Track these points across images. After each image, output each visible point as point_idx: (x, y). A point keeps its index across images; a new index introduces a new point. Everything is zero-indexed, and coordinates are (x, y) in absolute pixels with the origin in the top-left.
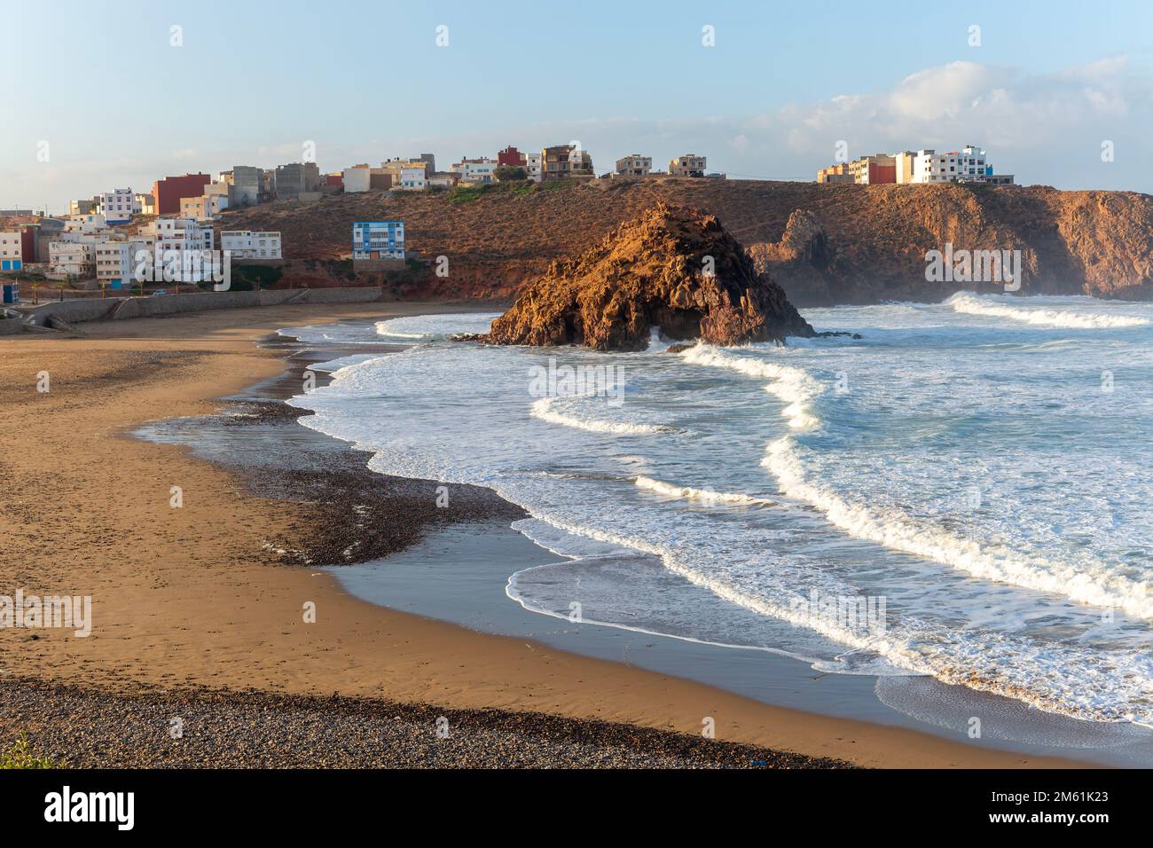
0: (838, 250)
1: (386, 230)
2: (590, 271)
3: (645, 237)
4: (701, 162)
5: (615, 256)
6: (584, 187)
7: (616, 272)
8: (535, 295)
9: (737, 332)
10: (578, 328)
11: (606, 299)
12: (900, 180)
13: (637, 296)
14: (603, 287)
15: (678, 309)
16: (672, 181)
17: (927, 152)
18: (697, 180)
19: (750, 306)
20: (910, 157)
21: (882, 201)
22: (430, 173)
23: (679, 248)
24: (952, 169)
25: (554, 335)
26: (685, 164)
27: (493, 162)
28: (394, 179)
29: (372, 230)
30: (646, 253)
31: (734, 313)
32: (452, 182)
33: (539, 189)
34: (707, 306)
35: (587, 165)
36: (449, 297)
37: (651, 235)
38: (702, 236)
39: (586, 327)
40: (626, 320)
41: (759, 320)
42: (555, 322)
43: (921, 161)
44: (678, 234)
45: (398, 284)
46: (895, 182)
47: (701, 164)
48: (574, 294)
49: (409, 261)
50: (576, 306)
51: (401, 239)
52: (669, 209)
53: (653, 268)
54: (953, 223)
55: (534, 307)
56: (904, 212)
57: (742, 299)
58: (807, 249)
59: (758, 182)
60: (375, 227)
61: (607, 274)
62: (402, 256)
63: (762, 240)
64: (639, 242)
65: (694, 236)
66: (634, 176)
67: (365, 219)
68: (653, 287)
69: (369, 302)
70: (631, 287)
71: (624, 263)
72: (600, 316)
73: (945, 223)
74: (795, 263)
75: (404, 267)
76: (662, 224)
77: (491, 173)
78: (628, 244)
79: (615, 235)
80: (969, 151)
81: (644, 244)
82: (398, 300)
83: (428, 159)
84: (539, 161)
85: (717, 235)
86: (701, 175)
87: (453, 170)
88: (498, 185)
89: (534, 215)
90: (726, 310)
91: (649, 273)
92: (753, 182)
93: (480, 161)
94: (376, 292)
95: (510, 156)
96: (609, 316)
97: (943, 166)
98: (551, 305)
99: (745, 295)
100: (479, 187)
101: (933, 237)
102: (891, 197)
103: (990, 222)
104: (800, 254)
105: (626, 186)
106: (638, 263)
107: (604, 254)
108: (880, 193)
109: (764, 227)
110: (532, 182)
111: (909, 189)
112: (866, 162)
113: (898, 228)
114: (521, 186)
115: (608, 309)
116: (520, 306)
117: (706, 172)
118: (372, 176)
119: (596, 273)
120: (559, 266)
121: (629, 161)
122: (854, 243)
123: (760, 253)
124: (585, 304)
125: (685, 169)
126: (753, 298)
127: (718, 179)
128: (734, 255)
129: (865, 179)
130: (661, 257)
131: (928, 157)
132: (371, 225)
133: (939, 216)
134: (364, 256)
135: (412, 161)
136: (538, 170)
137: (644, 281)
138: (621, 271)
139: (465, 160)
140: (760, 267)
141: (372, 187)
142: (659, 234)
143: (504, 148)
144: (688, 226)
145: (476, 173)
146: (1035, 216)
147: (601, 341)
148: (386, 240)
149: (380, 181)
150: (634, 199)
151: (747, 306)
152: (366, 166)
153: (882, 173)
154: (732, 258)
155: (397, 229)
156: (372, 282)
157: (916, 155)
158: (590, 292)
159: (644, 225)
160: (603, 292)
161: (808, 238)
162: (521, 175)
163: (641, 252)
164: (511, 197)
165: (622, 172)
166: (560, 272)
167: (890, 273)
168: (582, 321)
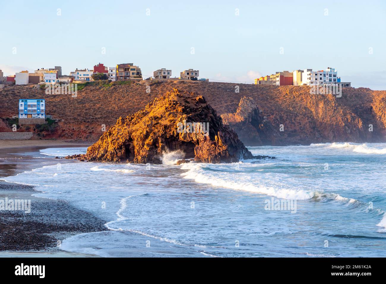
0: (265, 117)
1: (36, 103)
2: (138, 122)
3: (167, 106)
4: (197, 73)
5: (151, 115)
6: (137, 84)
7: (152, 123)
8: (110, 134)
9: (213, 154)
10: (132, 151)
11: (147, 136)
12: (295, 84)
13: (162, 135)
14: (145, 130)
15: (183, 142)
16: (182, 82)
17: (308, 70)
18: (194, 81)
19: (220, 140)
20: (300, 72)
21: (287, 94)
22: (59, 75)
23: (184, 111)
24: (321, 79)
25: (119, 154)
26: (188, 74)
27: (91, 71)
28: (41, 79)
29: (29, 103)
30: (167, 113)
31: (212, 144)
32: (70, 80)
33: (114, 85)
34: (198, 140)
35: (139, 74)
36: (67, 138)
37: (170, 104)
38: (196, 105)
39: (136, 150)
40: (157, 147)
41: (224, 148)
42: (120, 148)
43: (305, 75)
44: (184, 104)
45: (41, 131)
46: (293, 84)
47: (196, 74)
48: (130, 133)
49: (47, 120)
50: (131, 140)
51: (43, 108)
52: (179, 91)
53: (171, 121)
54: (321, 105)
55: (109, 140)
56: (297, 100)
57: (216, 137)
58: (249, 117)
59: (224, 83)
60: (30, 102)
61: (147, 124)
62: (43, 117)
63: (227, 112)
64: (164, 108)
65: (192, 105)
66: (162, 79)
67: (25, 98)
68: (171, 130)
69: (26, 140)
70: (159, 131)
71: (156, 118)
72: (143, 145)
73: (317, 105)
74: (243, 123)
75: (45, 122)
76: (176, 99)
77: (90, 76)
78: (158, 109)
79: (151, 104)
80: (329, 70)
81: (166, 109)
82: (40, 139)
83: (58, 69)
84: (114, 71)
85: (204, 105)
86: (196, 79)
87: (71, 75)
88: (94, 82)
89: (111, 97)
90: (208, 143)
91: (169, 124)
92: (222, 83)
93: (85, 70)
94: (30, 134)
95: (100, 68)
96: (148, 145)
97: (317, 77)
98: (118, 139)
99: (217, 135)
100: (83, 83)
101: (311, 112)
102: (291, 92)
103: (339, 105)
104: (246, 119)
105: (158, 84)
106: (163, 119)
107: (145, 114)
108: (285, 90)
109: (227, 106)
110: (110, 81)
111: (299, 88)
112: (279, 75)
113: (294, 107)
114: (105, 83)
115: (147, 142)
116: (102, 139)
117: (199, 78)
118: (30, 77)
119: (141, 123)
120: (123, 119)
121: (160, 71)
122: (273, 114)
123: (226, 118)
124: (136, 139)
125: (188, 76)
126: (221, 136)
127: (205, 82)
128: (212, 115)
129: (278, 83)
130: (175, 115)
131: (309, 72)
132: (28, 101)
133: (315, 102)
134: (24, 117)
135: (50, 70)
136: (114, 76)
137: (166, 127)
138: (154, 122)
139: (77, 70)
140: (225, 122)
141: (29, 82)
142: (174, 104)
143: (97, 64)
144: (189, 100)
145: (82, 76)
146: (361, 102)
147: (143, 157)
148: (36, 108)
149: (33, 79)
150: (162, 90)
151: (218, 140)
152: (27, 72)
153: (286, 80)
154: (211, 117)
155: (41, 103)
156: (28, 129)
157: (303, 71)
158: (138, 133)
159: (167, 100)
160: (145, 133)
161: (250, 111)
162: (105, 77)
163: (165, 113)
164: (100, 88)
165: (157, 77)
166: (123, 123)
167: (290, 130)
168: (134, 147)
